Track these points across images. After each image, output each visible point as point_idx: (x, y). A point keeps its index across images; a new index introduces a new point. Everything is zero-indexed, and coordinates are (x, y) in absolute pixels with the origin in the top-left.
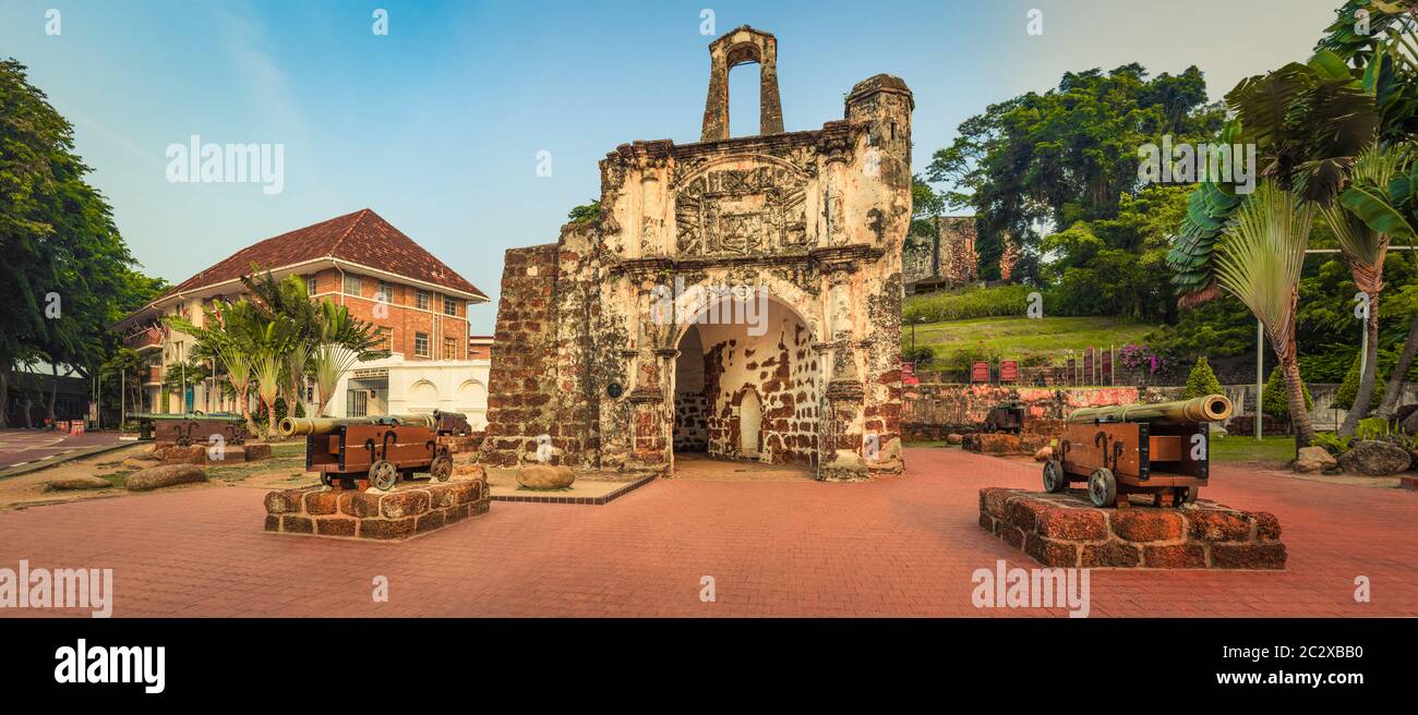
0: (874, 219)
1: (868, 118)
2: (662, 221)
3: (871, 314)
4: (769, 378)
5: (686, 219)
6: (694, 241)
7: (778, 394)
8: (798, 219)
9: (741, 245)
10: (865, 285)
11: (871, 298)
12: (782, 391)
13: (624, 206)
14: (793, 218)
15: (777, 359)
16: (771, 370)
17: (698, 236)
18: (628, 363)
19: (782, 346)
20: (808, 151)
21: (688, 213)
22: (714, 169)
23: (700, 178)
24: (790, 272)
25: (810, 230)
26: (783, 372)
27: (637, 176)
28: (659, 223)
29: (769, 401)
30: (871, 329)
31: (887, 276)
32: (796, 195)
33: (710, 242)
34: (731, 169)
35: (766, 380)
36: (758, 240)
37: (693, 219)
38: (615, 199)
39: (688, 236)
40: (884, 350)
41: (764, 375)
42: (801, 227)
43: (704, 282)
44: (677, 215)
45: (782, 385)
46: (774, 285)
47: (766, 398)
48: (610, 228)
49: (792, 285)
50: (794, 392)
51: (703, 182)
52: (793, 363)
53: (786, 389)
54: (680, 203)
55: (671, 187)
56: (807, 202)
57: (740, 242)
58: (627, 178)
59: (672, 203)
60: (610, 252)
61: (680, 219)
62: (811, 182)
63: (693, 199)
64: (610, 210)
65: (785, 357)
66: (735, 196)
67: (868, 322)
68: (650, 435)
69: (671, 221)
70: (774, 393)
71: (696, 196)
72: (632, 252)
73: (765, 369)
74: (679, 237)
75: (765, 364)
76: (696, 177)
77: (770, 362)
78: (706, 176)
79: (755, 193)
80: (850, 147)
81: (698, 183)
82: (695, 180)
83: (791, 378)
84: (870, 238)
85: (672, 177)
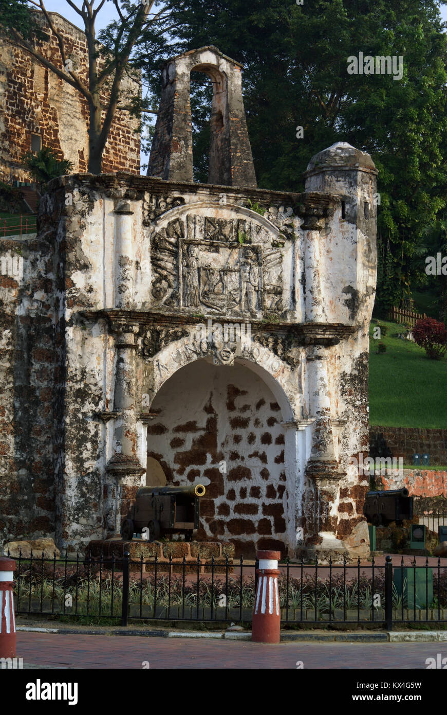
0: (349, 296)
1: (345, 192)
2: (137, 263)
3: (343, 392)
4: (188, 446)
5: (163, 263)
6: (170, 291)
7: (202, 468)
8: (274, 282)
9: (221, 304)
10: (338, 361)
11: (344, 375)
12: (208, 465)
13: (93, 238)
14: (271, 281)
15: (202, 424)
16: (190, 439)
17: (175, 285)
19: (209, 409)
20: (285, 211)
21: (166, 258)
22: (192, 212)
23: (178, 220)
25: (286, 296)
26: (209, 440)
27: (109, 205)
28: (134, 264)
29: (185, 477)
30: (342, 406)
31: (357, 355)
32: (273, 256)
34: (209, 216)
35: (181, 450)
37: (169, 266)
38: (83, 227)
39: (164, 284)
41: (176, 443)
42: (277, 291)
43: (185, 340)
44: (152, 258)
45: (209, 457)
46: (255, 351)
47: (181, 473)
48: (78, 261)
50: (225, 468)
51: (181, 224)
52: (224, 432)
53: (213, 462)
54: (156, 245)
55: (146, 224)
56: (283, 265)
57: (220, 299)
58: (96, 204)
59: (147, 244)
60: (78, 290)
61: (155, 261)
62: (288, 245)
63: (170, 243)
64: (78, 240)
65: (212, 425)
66: (214, 248)
67: (340, 399)
69: (146, 265)
70: (195, 467)
71: (173, 240)
73: (180, 435)
74: (154, 284)
75: (178, 429)
76: (173, 218)
77: (191, 427)
78: (183, 218)
79: (232, 247)
81: (177, 225)
82: (173, 222)
83: (219, 449)
84: (343, 316)
85: (146, 213)
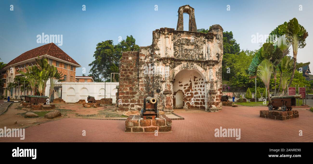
0: (217, 55)
1: (216, 33)
2: (170, 48)
3: (216, 76)
4: (187, 88)
5: (176, 49)
6: (178, 55)
7: (189, 92)
8: (201, 53)
9: (190, 57)
10: (215, 69)
11: (216, 72)
12: (190, 92)
13: (160, 43)
14: (200, 52)
15: (189, 84)
16: (187, 87)
17: (179, 53)
18: (162, 84)
19: (190, 81)
20: (204, 38)
21: (177, 47)
22: (183, 38)
23: (180, 39)
24: (201, 65)
25: (204, 55)
26: (190, 87)
27: (164, 36)
28: (170, 49)
29: (186, 94)
30: (216, 79)
31: (219, 68)
32: (201, 47)
33: (182, 55)
34: (187, 38)
35: (185, 89)
36: (193, 56)
37: (178, 49)
38: (158, 41)
39: (177, 53)
40: (219, 84)
41: (185, 88)
42: (202, 55)
43: (181, 65)
44: (174, 47)
45: (191, 90)
46: (197, 67)
47: (186, 93)
48: (157, 49)
49: (201, 68)
50: (194, 92)
51: (180, 40)
52: (193, 85)
53: (191, 91)
54: (175, 45)
55: (172, 40)
56: (203, 49)
57: (189, 56)
58: (161, 36)
59: (173, 44)
60: (157, 55)
61: (174, 48)
62: (204, 45)
63: (178, 44)
64: (156, 44)
65: (191, 84)
66: (188, 45)
67: (216, 77)
68: (170, 102)
69: (172, 49)
70: (188, 92)
71: (178, 43)
72: (163, 56)
73: (185, 86)
74: (174, 53)
75: (185, 85)
76: (178, 39)
77: (187, 85)
78: (181, 39)
79: (192, 45)
80: (212, 38)
81: (179, 40)
82: (178, 40)
83: (192, 89)
84: (216, 59)
85: (172, 38)
